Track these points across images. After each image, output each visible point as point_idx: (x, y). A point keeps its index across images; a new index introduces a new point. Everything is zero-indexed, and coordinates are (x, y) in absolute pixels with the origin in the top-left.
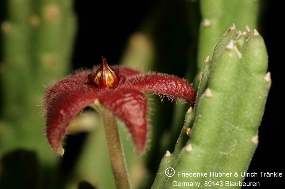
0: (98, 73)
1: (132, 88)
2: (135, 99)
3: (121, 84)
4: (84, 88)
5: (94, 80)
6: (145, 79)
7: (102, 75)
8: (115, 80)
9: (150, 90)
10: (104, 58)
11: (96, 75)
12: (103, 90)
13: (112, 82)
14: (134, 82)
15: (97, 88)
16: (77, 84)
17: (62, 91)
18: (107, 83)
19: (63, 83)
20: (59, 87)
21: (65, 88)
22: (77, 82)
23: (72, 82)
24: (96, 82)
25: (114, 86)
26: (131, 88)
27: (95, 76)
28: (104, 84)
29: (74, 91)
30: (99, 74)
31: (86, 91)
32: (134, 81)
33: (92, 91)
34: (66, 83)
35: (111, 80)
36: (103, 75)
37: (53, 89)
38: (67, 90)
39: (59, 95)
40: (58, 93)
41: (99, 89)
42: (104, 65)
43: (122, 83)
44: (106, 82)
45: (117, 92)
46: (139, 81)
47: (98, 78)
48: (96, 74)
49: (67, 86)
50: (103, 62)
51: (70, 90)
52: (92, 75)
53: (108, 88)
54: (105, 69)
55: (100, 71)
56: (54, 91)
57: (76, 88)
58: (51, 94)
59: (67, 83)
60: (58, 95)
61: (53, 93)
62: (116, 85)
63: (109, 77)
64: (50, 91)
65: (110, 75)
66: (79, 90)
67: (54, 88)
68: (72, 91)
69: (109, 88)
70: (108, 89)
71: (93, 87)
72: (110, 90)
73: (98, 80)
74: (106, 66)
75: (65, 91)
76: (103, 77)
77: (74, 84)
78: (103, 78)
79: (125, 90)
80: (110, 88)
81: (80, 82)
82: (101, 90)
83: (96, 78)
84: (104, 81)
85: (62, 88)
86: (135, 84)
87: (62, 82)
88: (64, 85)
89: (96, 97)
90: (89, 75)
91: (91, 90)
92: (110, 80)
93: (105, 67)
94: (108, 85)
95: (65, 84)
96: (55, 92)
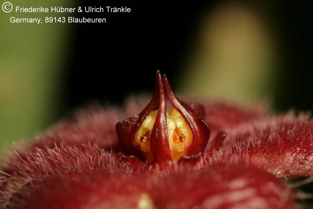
0: (145, 118)
1: (247, 161)
2: (260, 194)
3: (212, 149)
4: (106, 162)
5: (134, 138)
6: (283, 135)
7: (157, 124)
8: (194, 137)
9: (298, 166)
10: (162, 75)
11: (141, 124)
12: (160, 169)
13: (187, 145)
14: (251, 145)
15: (144, 161)
16: (83, 149)
17: (43, 173)
18: (171, 147)
19: (44, 150)
20: (33, 160)
21: (50, 161)
22: (83, 145)
23: (69, 143)
24: (139, 146)
25: (193, 156)
26: (242, 162)
27: (136, 128)
28: (165, 149)
29: (76, 173)
30: (149, 122)
31: (111, 171)
32: (250, 139)
33: (129, 171)
34: (52, 147)
35: (185, 138)
36: (159, 123)
37: (16, 167)
38: (56, 170)
39: (33, 186)
40: (29, 179)
41: (149, 165)
42: (163, 96)
43: (214, 146)
44: (168, 145)
45: (203, 173)
46: (265, 140)
47: (147, 134)
48: (140, 121)
49: (56, 158)
50: (158, 85)
51: (64, 169)
52: (127, 124)
53: (175, 162)
54: (165, 105)
55: (152, 113)
56: (18, 173)
57: (81, 163)
58: (8, 179)
59: (56, 148)
60: (28, 184)
61: (15, 178)
62: (200, 154)
63: (177, 130)
64: (7, 171)
65: (180, 123)
66: (91, 169)
67: (18, 164)
68: (70, 173)
69: (179, 162)
70: (176, 166)
71: (132, 158)
72: (182, 168)
73: (145, 138)
74: (167, 98)
75: (50, 173)
76: (160, 129)
77: (74, 150)
78: (160, 133)
79: (227, 167)
80: (182, 161)
81: (92, 144)
82: (154, 167)
83: (140, 133)
84: (164, 143)
85: (43, 165)
86: (253, 150)
87: (41, 146)
88: (47, 154)
89: (143, 189)
90: (118, 125)
91: (128, 167)
92: (181, 139)
93: (165, 99)
94: (176, 153)
95: (49, 150)
96: (22, 176)
